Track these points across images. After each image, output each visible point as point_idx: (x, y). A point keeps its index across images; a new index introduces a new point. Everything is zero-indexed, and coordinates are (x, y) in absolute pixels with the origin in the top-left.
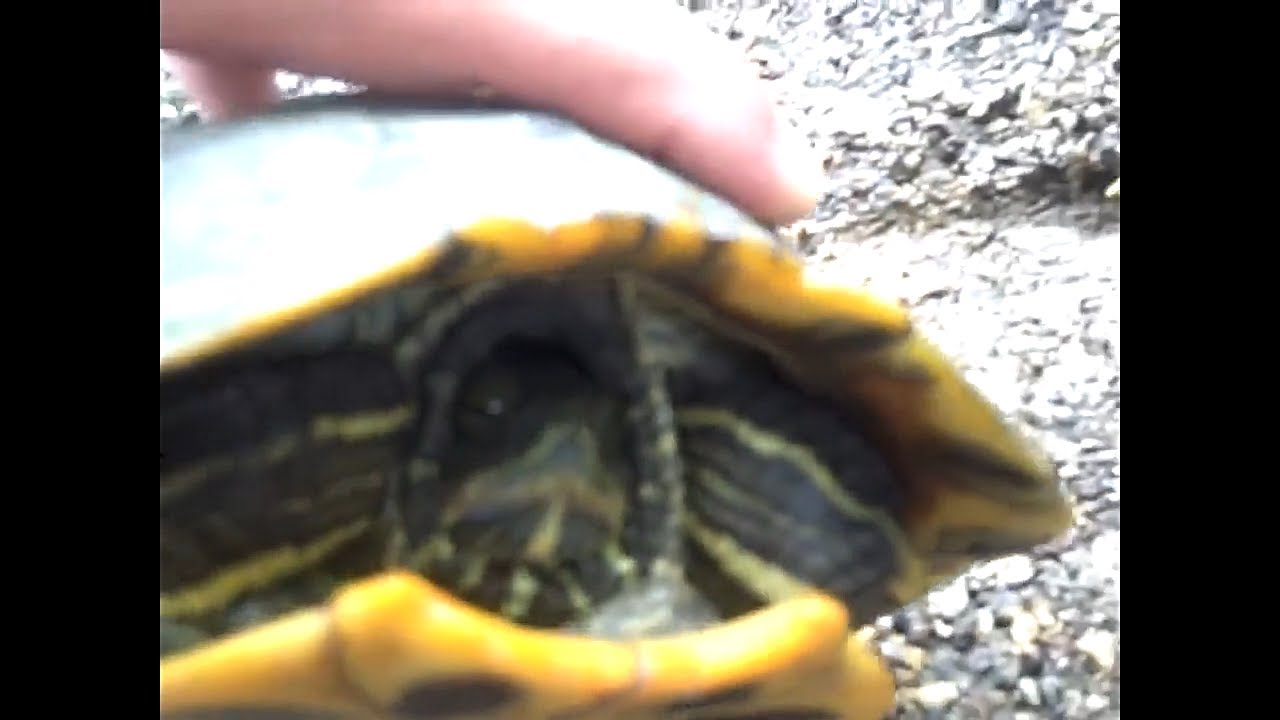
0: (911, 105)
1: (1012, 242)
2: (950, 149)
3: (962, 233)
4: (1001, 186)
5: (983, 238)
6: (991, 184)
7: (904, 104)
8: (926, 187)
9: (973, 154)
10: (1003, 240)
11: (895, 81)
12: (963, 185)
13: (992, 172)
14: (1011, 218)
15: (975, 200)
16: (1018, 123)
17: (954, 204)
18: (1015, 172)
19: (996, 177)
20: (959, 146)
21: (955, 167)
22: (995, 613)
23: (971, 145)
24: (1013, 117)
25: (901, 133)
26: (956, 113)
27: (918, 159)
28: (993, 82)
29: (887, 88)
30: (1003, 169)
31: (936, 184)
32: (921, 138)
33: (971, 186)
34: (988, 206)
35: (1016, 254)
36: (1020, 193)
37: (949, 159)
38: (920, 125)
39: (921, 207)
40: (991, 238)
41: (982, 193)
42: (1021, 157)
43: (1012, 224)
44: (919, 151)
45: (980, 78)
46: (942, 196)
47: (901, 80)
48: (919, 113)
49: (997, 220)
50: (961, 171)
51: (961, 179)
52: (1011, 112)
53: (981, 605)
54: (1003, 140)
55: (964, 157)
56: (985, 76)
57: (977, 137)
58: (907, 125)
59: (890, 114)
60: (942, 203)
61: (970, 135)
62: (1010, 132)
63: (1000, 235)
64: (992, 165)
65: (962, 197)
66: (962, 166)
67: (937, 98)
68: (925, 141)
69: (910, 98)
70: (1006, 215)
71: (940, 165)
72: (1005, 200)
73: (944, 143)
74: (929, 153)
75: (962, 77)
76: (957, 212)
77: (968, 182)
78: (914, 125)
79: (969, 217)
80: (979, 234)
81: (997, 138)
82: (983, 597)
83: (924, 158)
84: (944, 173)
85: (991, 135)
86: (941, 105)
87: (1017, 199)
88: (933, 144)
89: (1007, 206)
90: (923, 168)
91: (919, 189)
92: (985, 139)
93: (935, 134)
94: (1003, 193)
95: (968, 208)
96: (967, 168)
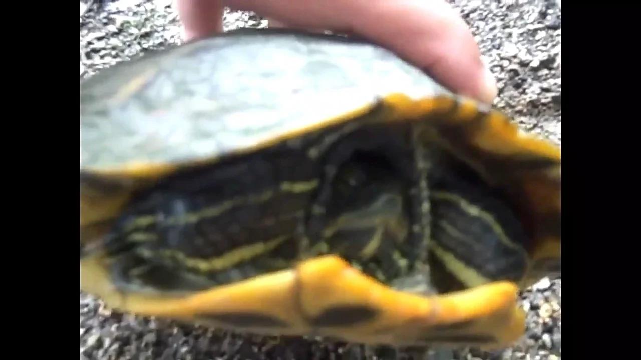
0: (502, 59)
1: (546, 129)
2: (520, 82)
3: (522, 122)
4: (543, 101)
5: (531, 126)
6: (539, 100)
7: (498, 59)
8: (506, 99)
9: (531, 85)
10: (542, 127)
11: (494, 47)
12: (525, 100)
13: (539, 94)
14: (547, 117)
15: (530, 108)
16: (553, 72)
17: (519, 108)
18: (550, 95)
19: (541, 97)
20: (524, 81)
21: (521, 90)
22: (531, 303)
23: (529, 80)
24: (550, 69)
25: (496, 72)
26: (523, 65)
27: (503, 85)
28: (542, 51)
29: (490, 50)
30: (544, 93)
31: (511, 98)
32: (505, 76)
33: (528, 100)
34: (536, 111)
35: (546, 134)
36: (551, 105)
37: (517, 87)
38: (505, 69)
39: (503, 108)
40: (535, 126)
41: (533, 104)
42: (553, 88)
43: (546, 120)
44: (504, 82)
45: (535, 50)
46: (513, 104)
47: (497, 47)
48: (505, 63)
49: (539, 118)
50: (524, 93)
51: (524, 97)
52: (551, 66)
53: (524, 299)
54: (545, 80)
55: (525, 86)
56: (539, 48)
57: (532, 77)
58: (498, 69)
59: (490, 63)
60: (513, 107)
61: (529, 76)
62: (549, 76)
63: (540, 125)
64: (539, 91)
65: (523, 105)
66: (525, 90)
67: (515, 57)
68: (507, 77)
69: (502, 56)
70: (544, 116)
71: (514, 89)
72: (544, 108)
73: (517, 79)
74: (509, 83)
75: (527, 48)
76: (520, 113)
77: (528, 98)
78: (502, 69)
79: (525, 115)
80: (530, 124)
81: (543, 78)
82: (525, 295)
83: (506, 85)
84: (515, 93)
85: (540, 77)
86: (516, 61)
87: (550, 108)
88: (511, 79)
89: (545, 111)
90: (506, 90)
91: (502, 100)
92: (537, 78)
93: (512, 74)
94: (544, 105)
95: (525, 111)
96: (527, 91)
